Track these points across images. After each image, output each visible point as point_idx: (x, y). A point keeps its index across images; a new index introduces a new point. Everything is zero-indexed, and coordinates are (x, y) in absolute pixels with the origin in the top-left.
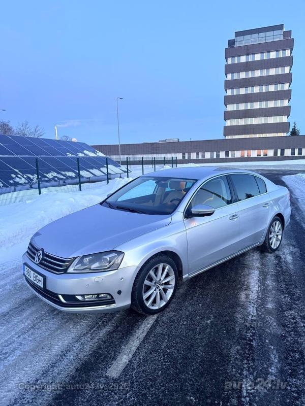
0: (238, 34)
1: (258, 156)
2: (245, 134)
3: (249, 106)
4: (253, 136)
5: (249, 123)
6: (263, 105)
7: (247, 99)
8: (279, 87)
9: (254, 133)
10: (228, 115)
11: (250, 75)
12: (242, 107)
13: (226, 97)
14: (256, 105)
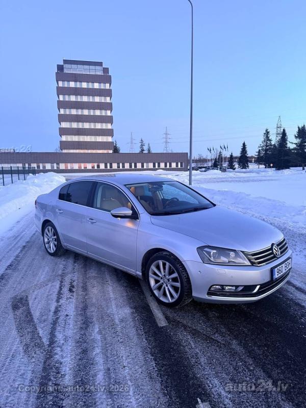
0: (66, 62)
1: (92, 167)
2: (79, 149)
3: (80, 125)
4: (86, 151)
5: (81, 140)
6: (92, 126)
7: (78, 119)
8: (104, 113)
9: (86, 149)
10: (63, 132)
11: (79, 99)
12: (75, 125)
13: (60, 116)
14: (87, 126)
